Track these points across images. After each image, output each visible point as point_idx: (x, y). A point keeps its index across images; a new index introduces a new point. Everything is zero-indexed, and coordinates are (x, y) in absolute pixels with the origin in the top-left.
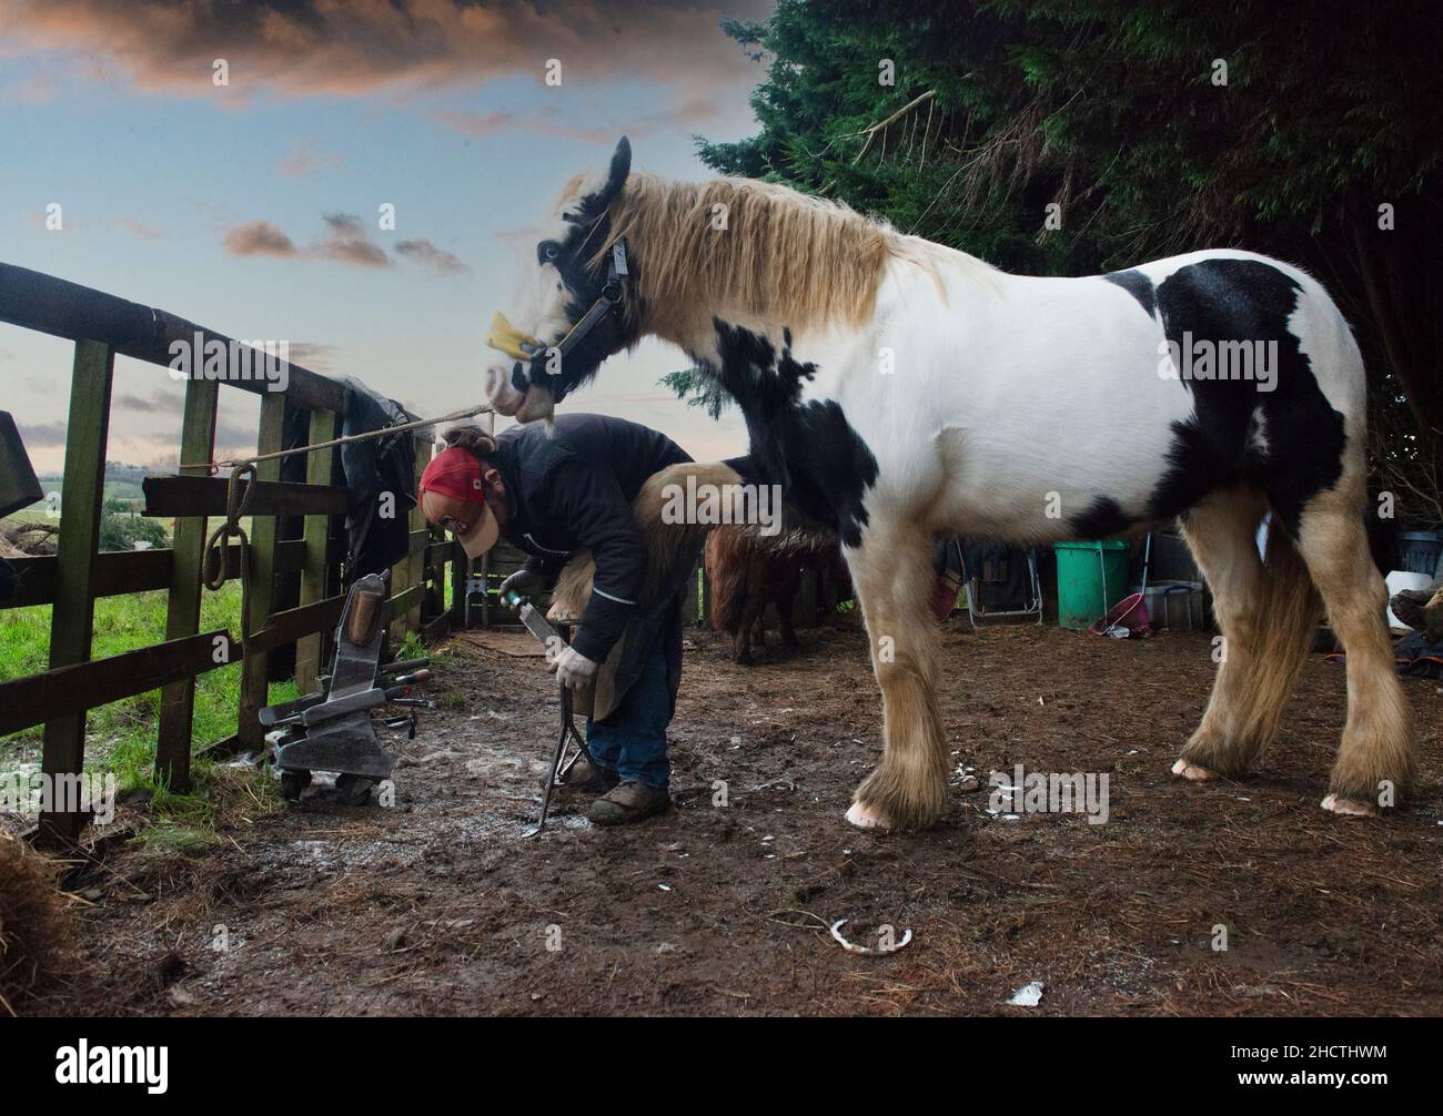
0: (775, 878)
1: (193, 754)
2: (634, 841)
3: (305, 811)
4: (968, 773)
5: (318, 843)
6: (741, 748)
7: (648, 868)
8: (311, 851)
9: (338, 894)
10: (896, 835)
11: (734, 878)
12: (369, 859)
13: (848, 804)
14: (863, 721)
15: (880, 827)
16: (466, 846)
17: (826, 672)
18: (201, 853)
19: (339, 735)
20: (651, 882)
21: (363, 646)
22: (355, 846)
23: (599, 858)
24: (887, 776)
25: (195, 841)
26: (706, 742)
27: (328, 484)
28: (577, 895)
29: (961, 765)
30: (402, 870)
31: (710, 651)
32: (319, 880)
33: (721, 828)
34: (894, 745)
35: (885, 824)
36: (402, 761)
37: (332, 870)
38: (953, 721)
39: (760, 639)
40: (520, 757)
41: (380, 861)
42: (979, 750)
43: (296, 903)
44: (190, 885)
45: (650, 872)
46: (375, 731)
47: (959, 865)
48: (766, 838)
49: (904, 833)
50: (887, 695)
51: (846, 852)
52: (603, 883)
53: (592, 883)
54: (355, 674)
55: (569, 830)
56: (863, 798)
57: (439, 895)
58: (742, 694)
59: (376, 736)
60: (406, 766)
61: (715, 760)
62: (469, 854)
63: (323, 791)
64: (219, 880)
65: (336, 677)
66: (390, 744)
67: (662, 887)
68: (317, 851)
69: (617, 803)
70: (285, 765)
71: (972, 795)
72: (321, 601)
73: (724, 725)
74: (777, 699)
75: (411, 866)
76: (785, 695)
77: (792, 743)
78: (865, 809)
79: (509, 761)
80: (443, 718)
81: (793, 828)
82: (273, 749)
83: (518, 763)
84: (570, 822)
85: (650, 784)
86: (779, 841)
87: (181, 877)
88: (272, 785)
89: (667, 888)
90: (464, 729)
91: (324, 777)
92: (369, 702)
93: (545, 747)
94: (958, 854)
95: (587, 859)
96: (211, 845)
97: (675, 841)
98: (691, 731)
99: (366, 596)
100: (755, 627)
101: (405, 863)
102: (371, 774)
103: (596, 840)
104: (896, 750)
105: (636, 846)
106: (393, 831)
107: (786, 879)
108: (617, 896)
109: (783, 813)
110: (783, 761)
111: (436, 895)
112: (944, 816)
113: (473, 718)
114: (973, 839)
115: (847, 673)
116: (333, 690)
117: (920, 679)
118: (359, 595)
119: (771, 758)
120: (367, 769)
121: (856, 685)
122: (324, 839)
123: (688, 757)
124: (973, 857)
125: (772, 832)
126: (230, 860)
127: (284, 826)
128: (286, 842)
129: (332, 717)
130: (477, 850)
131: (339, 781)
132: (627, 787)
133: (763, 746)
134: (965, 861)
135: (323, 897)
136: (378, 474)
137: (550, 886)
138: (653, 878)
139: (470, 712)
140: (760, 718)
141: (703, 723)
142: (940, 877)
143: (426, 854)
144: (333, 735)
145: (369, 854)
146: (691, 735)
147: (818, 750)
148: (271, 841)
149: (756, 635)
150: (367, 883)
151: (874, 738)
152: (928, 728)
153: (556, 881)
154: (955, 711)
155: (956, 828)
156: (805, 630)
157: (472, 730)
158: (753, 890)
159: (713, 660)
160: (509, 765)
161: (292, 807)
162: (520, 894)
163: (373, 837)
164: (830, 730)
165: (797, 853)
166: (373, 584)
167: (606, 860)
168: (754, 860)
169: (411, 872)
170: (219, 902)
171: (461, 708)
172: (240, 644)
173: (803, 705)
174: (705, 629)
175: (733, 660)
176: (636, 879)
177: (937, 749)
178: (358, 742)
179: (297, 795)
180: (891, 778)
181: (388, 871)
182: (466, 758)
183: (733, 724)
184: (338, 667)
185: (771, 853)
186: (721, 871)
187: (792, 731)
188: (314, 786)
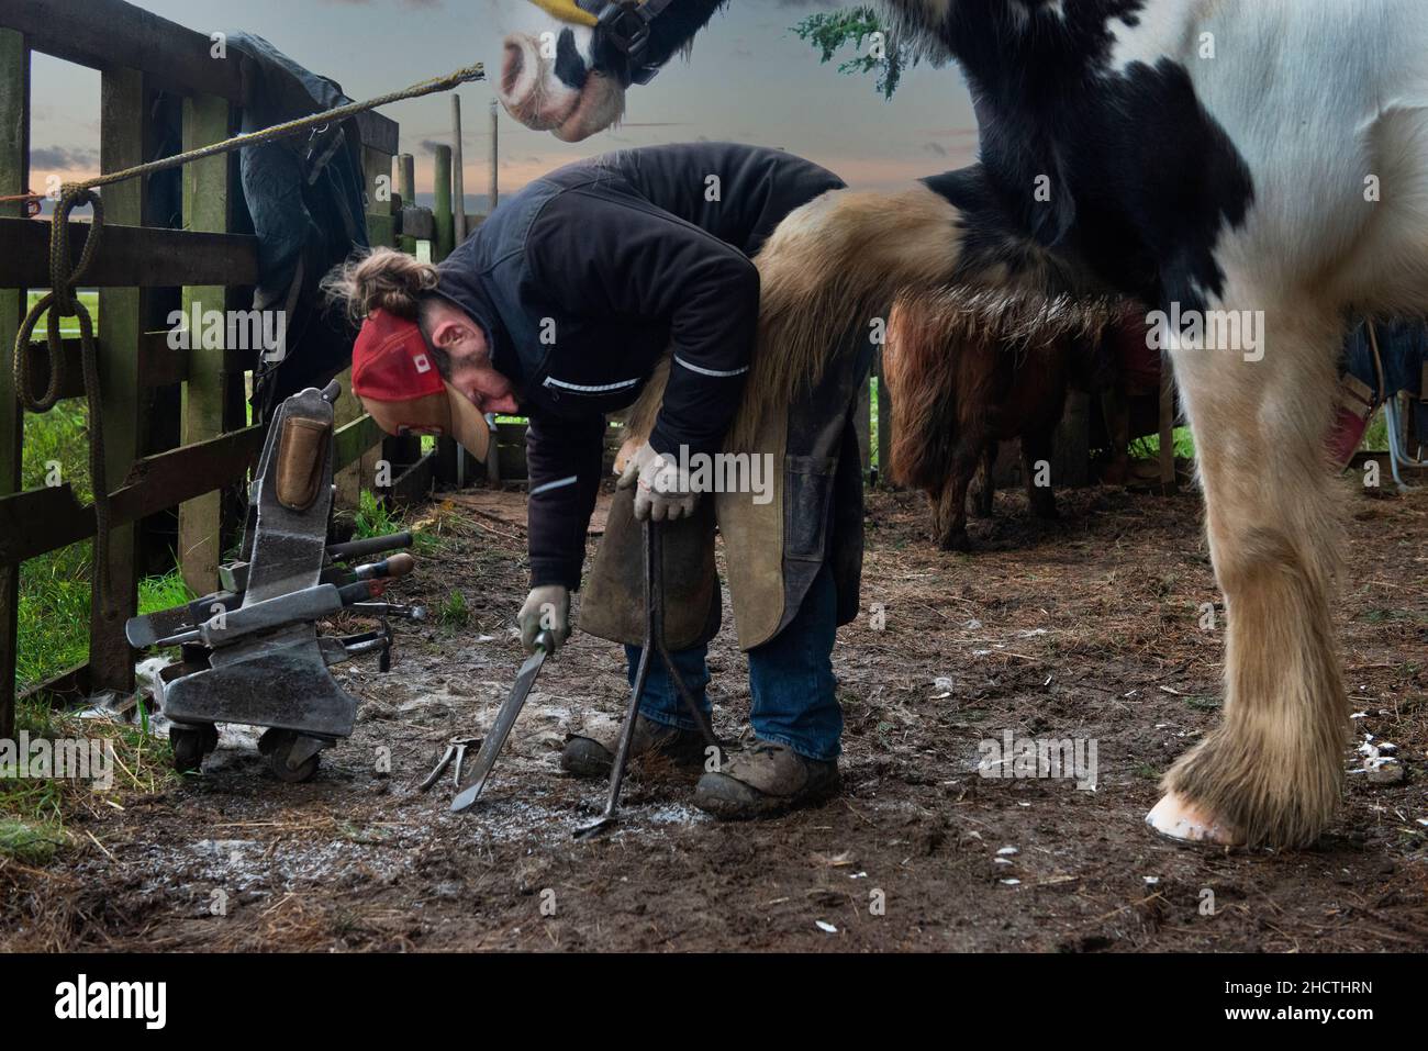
0: (1021, 920)
1: (18, 696)
2: (770, 848)
3: (211, 791)
4: (1384, 753)
5: (237, 843)
6: (954, 695)
7: (798, 892)
8: (225, 857)
9: (277, 925)
10: (1243, 855)
11: (948, 916)
12: (324, 870)
13: (1153, 798)
14: (1176, 656)
15: (1213, 841)
16: (485, 851)
17: (1108, 566)
18: (42, 860)
19: (263, 663)
20: (804, 917)
21: (301, 511)
22: (298, 849)
23: (713, 875)
24: (1228, 750)
25: (32, 838)
26: (890, 685)
27: (222, 231)
28: (678, 935)
29: (1369, 737)
30: (380, 889)
31: (891, 527)
32: (243, 904)
33: (922, 830)
34: (1245, 695)
35: (1223, 834)
36: (368, 711)
37: (264, 888)
38: (1354, 659)
39: (985, 506)
40: (566, 705)
41: (342, 874)
42: (1405, 711)
43: (206, 940)
44: (28, 911)
45: (801, 901)
46: (325, 656)
47: (1365, 914)
48: (1003, 851)
49: (1257, 853)
50: (1236, 608)
51: (1149, 880)
52: (721, 915)
53: (702, 915)
54: (286, 560)
55: (657, 827)
56: (1181, 787)
57: (443, 929)
58: (953, 603)
59: (327, 665)
60: (374, 718)
61: (909, 717)
62: (491, 863)
63: (238, 759)
64: (76, 903)
65: (257, 563)
66: (344, 681)
67: (822, 925)
68: (236, 858)
69: (743, 782)
70: (177, 713)
71: (1392, 792)
72: (220, 436)
73: (923, 656)
74: (1016, 613)
75: (395, 882)
76: (1031, 604)
77: (1046, 690)
78: (1185, 806)
79: (547, 711)
80: (431, 639)
81: (1050, 834)
82: (151, 689)
83: (563, 715)
84: (657, 816)
85: (806, 753)
86: (1026, 856)
87: (13, 899)
88: (154, 748)
89: (831, 928)
90: (469, 657)
91: (238, 735)
92: (313, 607)
93: (608, 690)
94: (1364, 894)
95: (691, 875)
96: (58, 845)
97: (842, 851)
98: (863, 666)
99: (302, 426)
100: (976, 483)
101: (385, 876)
102: (320, 729)
103: (705, 846)
104: (1248, 705)
105: (775, 856)
106: (360, 824)
107: (1042, 921)
108: (746, 938)
109: (1032, 809)
110: (1030, 720)
111: (440, 929)
112: (1335, 826)
113: (483, 638)
114: (1391, 871)
115: (1148, 567)
116: (252, 587)
117: (1303, 580)
118: (289, 425)
119: (1007, 715)
120: (313, 721)
121: (1165, 590)
122: (246, 836)
123: (858, 709)
124: (1392, 901)
125: (1014, 840)
126: (92, 871)
127: (175, 816)
128: (182, 840)
129: (253, 633)
130: (504, 859)
131: (264, 742)
132: (764, 755)
133: (994, 694)
134: (1379, 907)
135: (253, 930)
136: (307, 212)
137: (631, 918)
138: (807, 911)
139: (477, 628)
140: (987, 645)
141: (882, 652)
142: (1329, 932)
143: (418, 863)
144: (254, 663)
145: (322, 862)
146: (863, 673)
147: (1094, 704)
148: (158, 840)
149: (976, 497)
150: (322, 909)
151: (1201, 684)
152: (1312, 668)
153: (641, 911)
154: (1357, 641)
155: (1359, 850)
156: (1069, 490)
157: (482, 659)
158: (983, 937)
159: (898, 542)
160: (549, 719)
161: (190, 785)
162: (581, 930)
163: (329, 834)
164: (1116, 668)
165: (1061, 878)
166: (314, 404)
167: (725, 879)
168: (982, 888)
169: (395, 891)
170: (78, 940)
171: (460, 621)
172: (91, 508)
173: (1066, 622)
174: (883, 488)
175: (935, 543)
176: (777, 911)
177: (1326, 706)
178: (296, 673)
179: (196, 764)
180: (1237, 755)
181: (356, 889)
182: (476, 706)
183: (938, 655)
184: (259, 547)
185: (1013, 876)
186: (925, 903)
187: (1046, 669)
188: (222, 749)
